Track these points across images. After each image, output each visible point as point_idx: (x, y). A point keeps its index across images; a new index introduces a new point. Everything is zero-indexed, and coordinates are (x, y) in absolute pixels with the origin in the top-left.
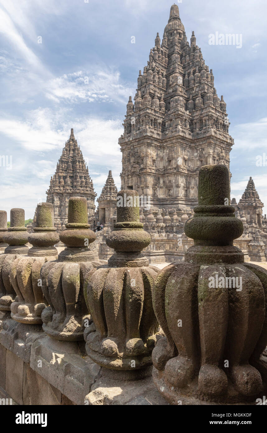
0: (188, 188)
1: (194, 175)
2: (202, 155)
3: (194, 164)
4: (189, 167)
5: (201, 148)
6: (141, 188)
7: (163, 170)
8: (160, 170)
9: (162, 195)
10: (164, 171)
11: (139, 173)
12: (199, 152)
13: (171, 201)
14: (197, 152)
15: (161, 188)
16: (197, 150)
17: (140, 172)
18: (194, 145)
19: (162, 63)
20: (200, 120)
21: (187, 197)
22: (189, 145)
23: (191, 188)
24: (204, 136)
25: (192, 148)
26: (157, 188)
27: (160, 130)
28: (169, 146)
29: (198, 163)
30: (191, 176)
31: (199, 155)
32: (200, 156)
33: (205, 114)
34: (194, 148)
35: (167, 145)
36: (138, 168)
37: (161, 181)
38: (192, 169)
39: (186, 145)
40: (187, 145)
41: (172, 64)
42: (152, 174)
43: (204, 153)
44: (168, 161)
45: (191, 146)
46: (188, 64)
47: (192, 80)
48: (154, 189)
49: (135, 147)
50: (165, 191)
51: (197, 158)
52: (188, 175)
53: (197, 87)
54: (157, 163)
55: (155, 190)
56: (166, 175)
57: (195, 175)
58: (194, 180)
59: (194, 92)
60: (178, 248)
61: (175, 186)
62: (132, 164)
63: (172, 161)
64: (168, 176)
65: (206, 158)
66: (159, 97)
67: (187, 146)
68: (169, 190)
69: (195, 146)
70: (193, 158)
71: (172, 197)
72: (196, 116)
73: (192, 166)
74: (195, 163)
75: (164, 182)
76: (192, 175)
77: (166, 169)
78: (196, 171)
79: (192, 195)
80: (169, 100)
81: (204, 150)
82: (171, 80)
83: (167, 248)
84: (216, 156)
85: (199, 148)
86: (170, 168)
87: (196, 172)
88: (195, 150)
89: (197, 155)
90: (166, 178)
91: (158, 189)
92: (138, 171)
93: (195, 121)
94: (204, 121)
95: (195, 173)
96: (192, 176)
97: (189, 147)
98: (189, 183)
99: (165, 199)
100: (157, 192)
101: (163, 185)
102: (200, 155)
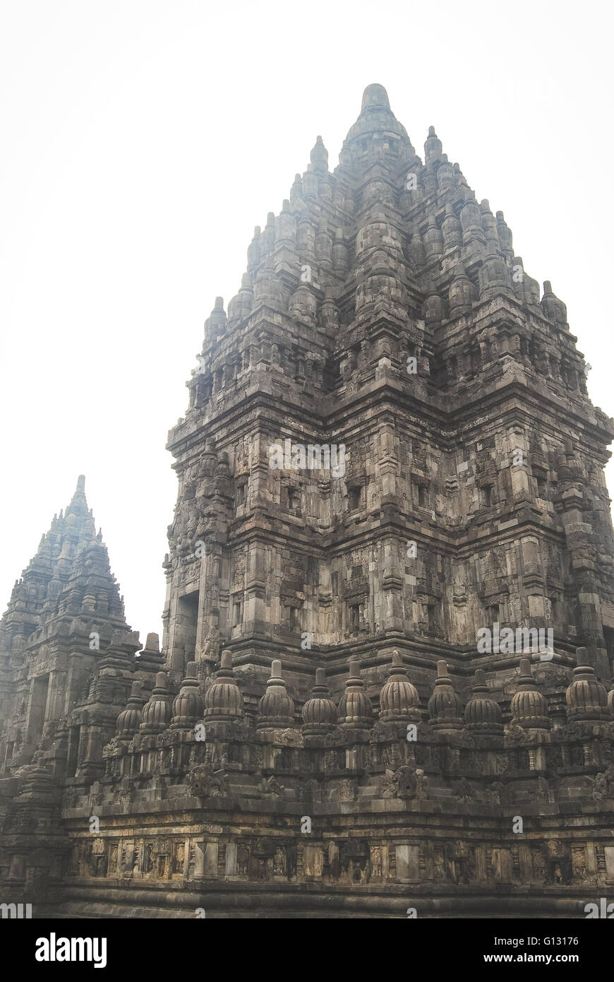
0: (439, 599)
1: (462, 546)
2: (487, 463)
3: (461, 506)
4: (438, 514)
5: (481, 441)
6: (231, 599)
7: (331, 530)
8: (321, 531)
9: (327, 632)
10: (335, 532)
11: (229, 540)
12: (473, 457)
13: (366, 650)
14: (466, 459)
15: (324, 602)
16: (467, 451)
17: (231, 534)
18: (453, 433)
19: (334, 208)
20: (469, 346)
21: (435, 636)
22: (432, 433)
23: (455, 600)
24: (488, 391)
25: (447, 447)
26: (302, 602)
27: (318, 385)
28: (352, 437)
29: (475, 498)
30: (451, 553)
31: (474, 467)
32: (479, 471)
33: (486, 322)
34: (453, 446)
35: (342, 434)
36: (221, 517)
37: (321, 573)
38: (453, 523)
39: (420, 431)
40: (424, 429)
41: (365, 207)
42: (279, 539)
43: (493, 455)
44: (349, 491)
45: (440, 435)
46: (419, 206)
47: (435, 241)
48: (288, 601)
49: (219, 445)
50: (340, 616)
51: (471, 481)
52: (433, 544)
53: (451, 256)
54: (307, 503)
55: (293, 609)
56: (344, 546)
57: (466, 548)
58: (461, 567)
59: (442, 272)
60: (362, 867)
61: (377, 589)
62: (199, 505)
63: (363, 491)
64: (348, 551)
65: (504, 474)
66: (320, 292)
67: (423, 435)
68: (356, 607)
69: (458, 436)
70: (452, 483)
71: (370, 636)
72: (453, 336)
73: (450, 514)
74: (464, 502)
75: (334, 576)
76: (454, 547)
77: (343, 524)
78: (467, 529)
79: (460, 630)
80: (352, 300)
81: (493, 445)
82: (362, 243)
83: (312, 866)
84: (545, 466)
85: (472, 442)
86: (355, 516)
87: (467, 534)
88: (460, 453)
89: (470, 468)
90: (344, 557)
91: (308, 605)
92: (224, 530)
93: (452, 352)
94: (482, 345)
95: (464, 539)
96: (454, 550)
97: (435, 441)
98: (442, 578)
99: (340, 647)
100: (304, 618)
101: (331, 592)
102: (478, 467)
